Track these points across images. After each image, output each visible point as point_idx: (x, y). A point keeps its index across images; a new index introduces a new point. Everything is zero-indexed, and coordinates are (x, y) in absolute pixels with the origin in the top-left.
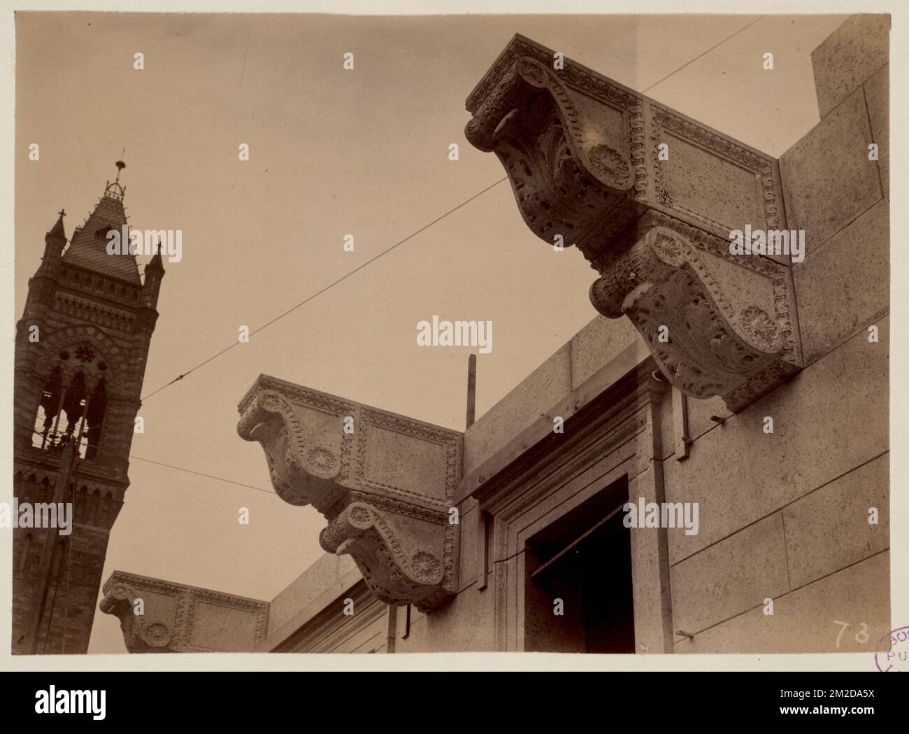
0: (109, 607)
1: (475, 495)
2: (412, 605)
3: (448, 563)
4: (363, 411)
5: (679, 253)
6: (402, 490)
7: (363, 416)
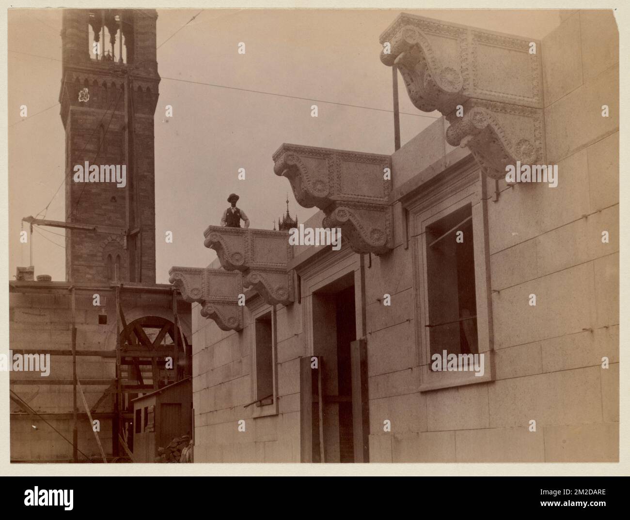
0: (210, 246)
1: (399, 200)
2: (372, 253)
3: (388, 233)
4: (338, 154)
5: (485, 120)
6: (361, 196)
7: (337, 156)
